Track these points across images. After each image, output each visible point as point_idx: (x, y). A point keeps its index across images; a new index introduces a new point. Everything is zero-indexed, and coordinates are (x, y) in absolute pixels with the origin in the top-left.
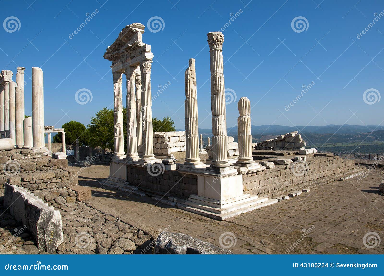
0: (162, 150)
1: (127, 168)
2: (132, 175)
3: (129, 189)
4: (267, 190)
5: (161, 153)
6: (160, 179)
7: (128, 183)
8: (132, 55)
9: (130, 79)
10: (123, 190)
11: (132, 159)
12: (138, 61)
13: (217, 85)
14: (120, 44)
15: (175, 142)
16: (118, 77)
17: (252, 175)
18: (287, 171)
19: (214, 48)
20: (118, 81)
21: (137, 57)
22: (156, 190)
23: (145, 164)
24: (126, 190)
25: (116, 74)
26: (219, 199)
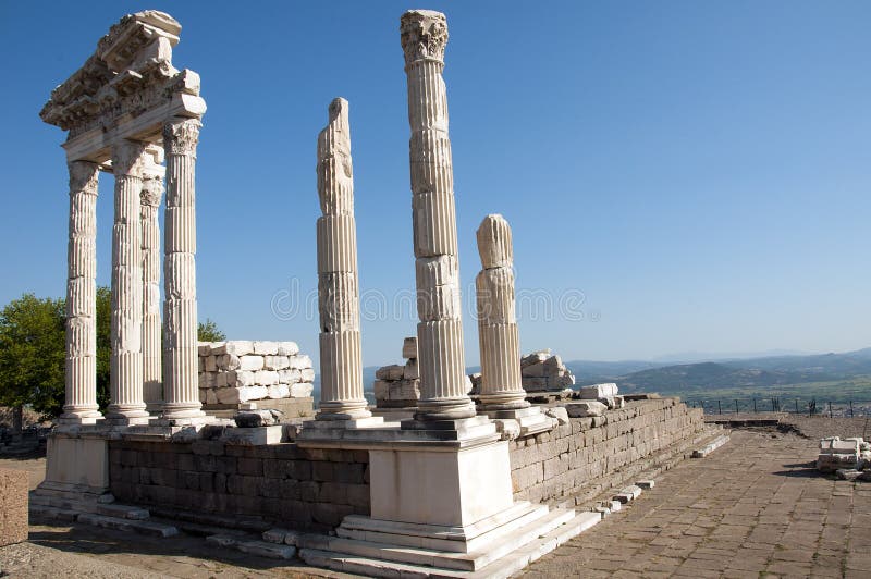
0: (219, 392)
1: (109, 448)
2: (127, 469)
3: (118, 515)
4: (559, 490)
5: (216, 402)
6: (228, 475)
7: (110, 498)
8: (135, 104)
9: (125, 177)
10: (96, 520)
11: (126, 420)
12: (157, 120)
13: (433, 163)
14: (98, 75)
15: (254, 372)
16: (85, 177)
17: (526, 445)
18: (597, 432)
19: (423, 57)
20: (87, 188)
21: (155, 111)
22: (213, 513)
23: (175, 430)
24: (108, 519)
25: (79, 168)
26: (456, 521)
